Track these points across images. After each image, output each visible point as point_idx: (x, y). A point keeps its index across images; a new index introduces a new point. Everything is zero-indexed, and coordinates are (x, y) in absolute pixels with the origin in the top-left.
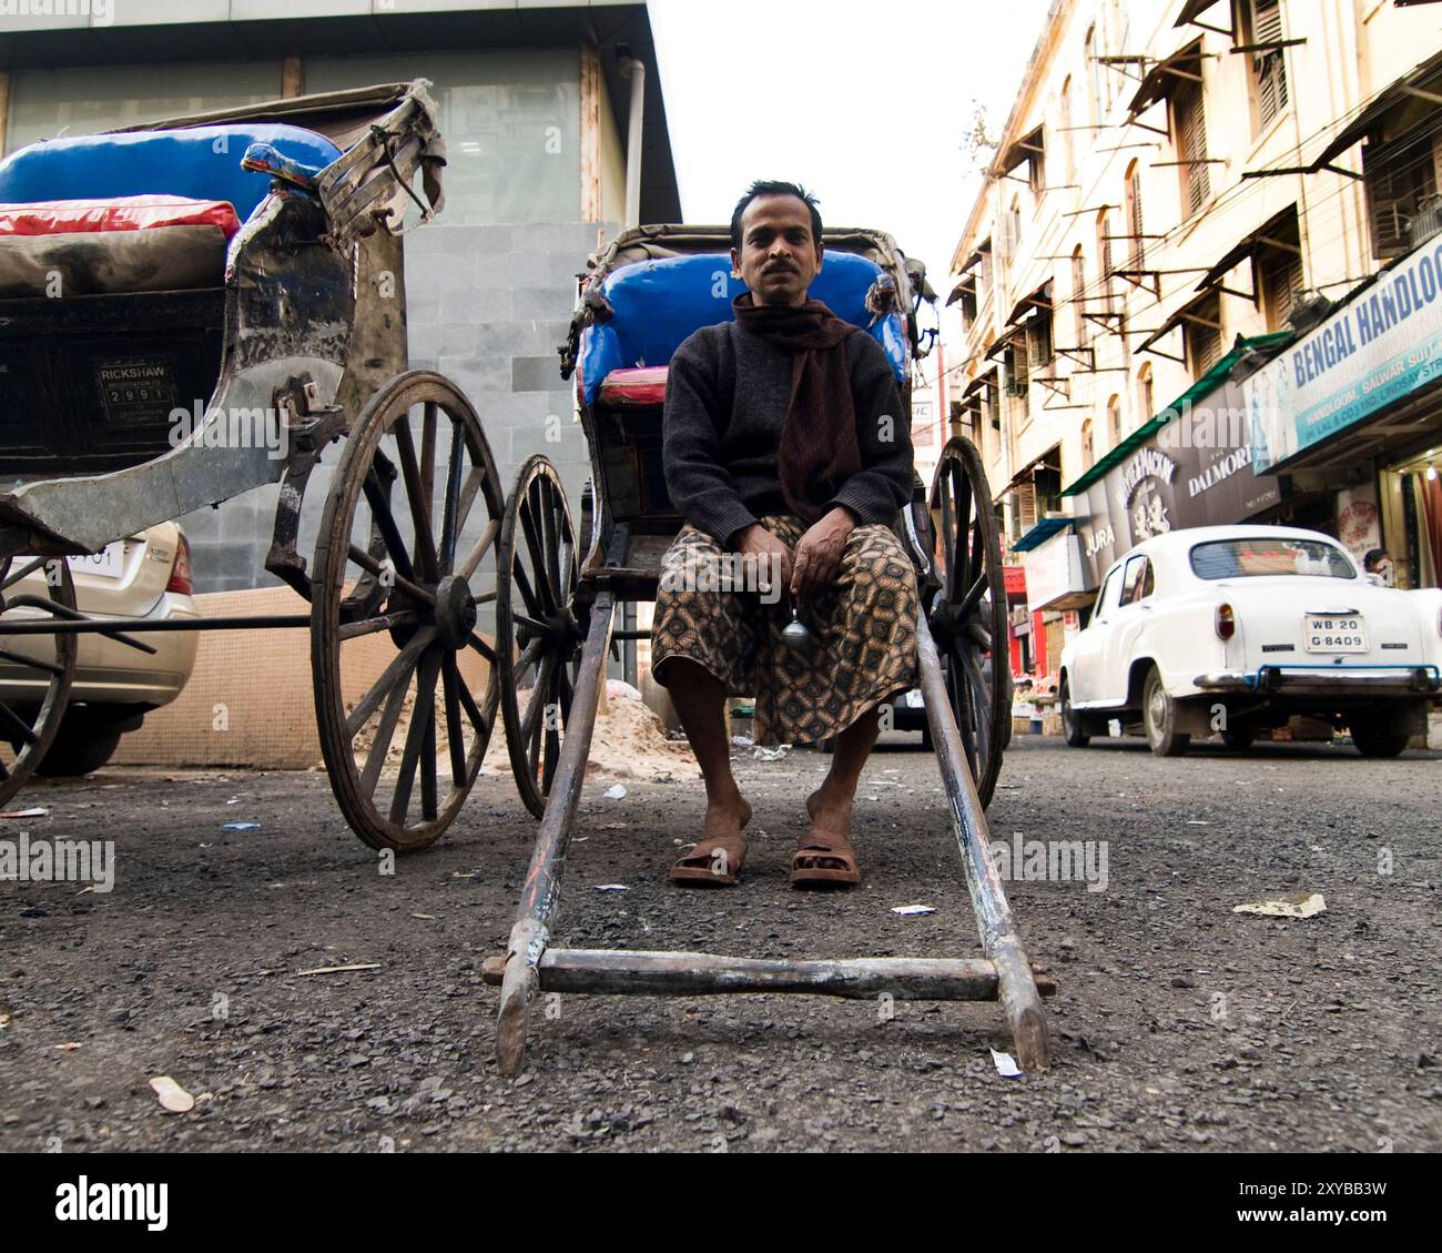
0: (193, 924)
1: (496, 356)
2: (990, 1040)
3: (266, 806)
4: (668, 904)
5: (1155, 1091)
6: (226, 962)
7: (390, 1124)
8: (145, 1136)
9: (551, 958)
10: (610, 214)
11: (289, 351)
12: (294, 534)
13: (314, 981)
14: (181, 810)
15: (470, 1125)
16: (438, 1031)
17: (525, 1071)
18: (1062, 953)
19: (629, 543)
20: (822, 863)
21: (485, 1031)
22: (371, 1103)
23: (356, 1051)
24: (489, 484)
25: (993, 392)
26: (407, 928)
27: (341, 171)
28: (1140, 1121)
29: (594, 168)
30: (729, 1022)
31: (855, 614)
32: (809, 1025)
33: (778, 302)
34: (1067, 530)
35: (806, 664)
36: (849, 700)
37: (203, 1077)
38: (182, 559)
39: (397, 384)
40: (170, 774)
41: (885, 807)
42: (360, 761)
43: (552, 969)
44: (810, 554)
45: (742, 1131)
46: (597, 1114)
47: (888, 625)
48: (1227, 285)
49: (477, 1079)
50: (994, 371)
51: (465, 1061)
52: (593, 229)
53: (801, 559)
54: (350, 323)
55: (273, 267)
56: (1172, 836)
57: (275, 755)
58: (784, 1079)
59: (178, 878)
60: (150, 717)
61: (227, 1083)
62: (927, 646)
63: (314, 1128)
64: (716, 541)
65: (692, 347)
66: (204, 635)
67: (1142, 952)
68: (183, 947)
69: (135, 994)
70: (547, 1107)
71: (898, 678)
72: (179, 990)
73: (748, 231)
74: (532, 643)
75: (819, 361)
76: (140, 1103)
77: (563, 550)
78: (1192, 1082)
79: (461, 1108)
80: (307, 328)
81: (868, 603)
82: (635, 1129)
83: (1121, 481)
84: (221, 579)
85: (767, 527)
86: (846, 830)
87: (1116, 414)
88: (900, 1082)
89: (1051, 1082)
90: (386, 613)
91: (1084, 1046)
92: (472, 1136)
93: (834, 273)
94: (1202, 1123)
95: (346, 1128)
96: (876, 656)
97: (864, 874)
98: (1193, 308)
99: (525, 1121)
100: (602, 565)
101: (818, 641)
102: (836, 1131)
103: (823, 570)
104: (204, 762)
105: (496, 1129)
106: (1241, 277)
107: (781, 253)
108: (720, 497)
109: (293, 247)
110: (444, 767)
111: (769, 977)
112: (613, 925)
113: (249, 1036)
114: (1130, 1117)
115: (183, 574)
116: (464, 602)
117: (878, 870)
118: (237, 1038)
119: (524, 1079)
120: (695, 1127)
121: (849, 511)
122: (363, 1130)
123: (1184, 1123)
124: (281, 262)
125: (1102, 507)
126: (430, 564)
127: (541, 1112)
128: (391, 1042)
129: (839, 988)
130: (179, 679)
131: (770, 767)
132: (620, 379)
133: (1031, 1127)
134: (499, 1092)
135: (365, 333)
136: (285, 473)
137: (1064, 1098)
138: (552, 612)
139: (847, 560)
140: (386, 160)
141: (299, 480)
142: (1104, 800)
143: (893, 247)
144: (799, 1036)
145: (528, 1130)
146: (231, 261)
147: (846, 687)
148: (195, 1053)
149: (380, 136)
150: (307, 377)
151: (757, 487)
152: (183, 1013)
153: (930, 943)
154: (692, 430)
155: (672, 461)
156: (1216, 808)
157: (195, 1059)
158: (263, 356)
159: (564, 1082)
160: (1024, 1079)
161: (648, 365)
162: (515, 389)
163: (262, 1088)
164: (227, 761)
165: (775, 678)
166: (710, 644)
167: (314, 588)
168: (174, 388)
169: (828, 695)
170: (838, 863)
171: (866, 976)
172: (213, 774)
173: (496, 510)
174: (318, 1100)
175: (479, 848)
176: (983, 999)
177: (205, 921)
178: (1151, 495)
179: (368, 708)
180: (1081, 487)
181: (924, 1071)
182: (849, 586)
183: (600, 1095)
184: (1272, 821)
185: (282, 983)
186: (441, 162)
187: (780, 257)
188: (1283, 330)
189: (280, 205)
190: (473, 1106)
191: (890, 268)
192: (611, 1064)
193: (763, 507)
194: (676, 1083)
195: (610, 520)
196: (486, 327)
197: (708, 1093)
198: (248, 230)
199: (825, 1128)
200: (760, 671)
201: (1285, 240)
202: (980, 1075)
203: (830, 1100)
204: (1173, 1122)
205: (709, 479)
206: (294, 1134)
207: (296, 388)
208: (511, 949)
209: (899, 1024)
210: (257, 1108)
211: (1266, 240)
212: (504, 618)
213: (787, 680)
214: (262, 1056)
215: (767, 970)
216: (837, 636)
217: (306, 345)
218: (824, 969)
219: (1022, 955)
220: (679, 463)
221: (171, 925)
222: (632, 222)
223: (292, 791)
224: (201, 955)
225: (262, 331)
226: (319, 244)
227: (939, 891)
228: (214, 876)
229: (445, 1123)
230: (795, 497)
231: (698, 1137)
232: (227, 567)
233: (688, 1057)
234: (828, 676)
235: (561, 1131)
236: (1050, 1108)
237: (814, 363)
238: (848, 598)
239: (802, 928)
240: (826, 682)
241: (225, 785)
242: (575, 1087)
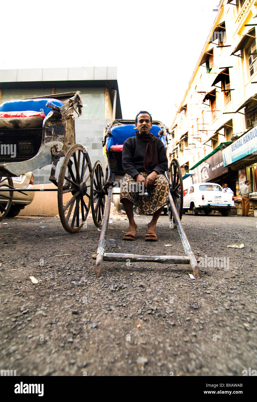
0: (36, 246)
1: (89, 143)
2: (188, 271)
3: (47, 223)
4: (123, 244)
5: (221, 282)
6: (42, 253)
7: (76, 287)
8: (29, 289)
9: (105, 254)
10: (110, 118)
11: (54, 140)
12: (54, 174)
13: (59, 257)
14: (32, 224)
15: (92, 287)
16: (83, 268)
17: (101, 276)
18: (198, 254)
19: (115, 177)
20: (151, 236)
21: (92, 268)
22: (72, 282)
23: (68, 272)
24: (89, 166)
25: (177, 151)
26: (75, 247)
27: (64, 107)
28: (219, 288)
29: (107, 109)
30: (138, 267)
31: (157, 191)
32: (153, 268)
33: (144, 133)
34: (190, 176)
35: (148, 200)
36: (156, 206)
37: (39, 276)
38: (32, 178)
39: (74, 147)
40: (29, 217)
41: (159, 226)
42: (66, 215)
43: (106, 257)
44: (149, 180)
45: (144, 290)
46: (116, 286)
47: (164, 193)
48: (219, 133)
49: (92, 278)
50: (177, 148)
51: (89, 274)
52: (107, 120)
53: (147, 180)
54: (65, 135)
55: (51, 125)
56: (212, 232)
57: (48, 214)
58: (150, 279)
59: (32, 237)
60: (26, 207)
61: (44, 278)
62: (170, 197)
63: (62, 287)
64: (132, 177)
65: (128, 141)
66: (36, 192)
67: (212, 254)
68: (34, 250)
69: (25, 259)
70: (106, 284)
71: (166, 203)
72: (34, 259)
73: (139, 120)
74: (96, 195)
75: (151, 144)
76: (28, 282)
77: (102, 178)
78: (228, 281)
79: (90, 284)
80: (57, 136)
81: (160, 188)
82: (123, 289)
83: (200, 167)
84: (39, 182)
85: (141, 174)
86: (155, 230)
87: (199, 156)
88: (172, 280)
89: (201, 280)
90: (71, 189)
91: (206, 273)
92: (92, 290)
93: (153, 128)
94: (231, 289)
95: (68, 287)
96: (161, 198)
97: (158, 238)
98: (214, 137)
99: (102, 287)
100: (110, 181)
101: (151, 196)
102: (162, 290)
103: (151, 183)
104: (35, 215)
105: (97, 288)
106: (222, 131)
107: (145, 124)
108: (132, 169)
109: (55, 121)
110: (80, 217)
111: (146, 259)
112: (114, 247)
113: (48, 268)
114: (217, 287)
115: (32, 181)
116: (85, 187)
117: (160, 238)
118: (45, 269)
119: (101, 278)
120: (135, 289)
121: (156, 172)
122: (71, 288)
123: (228, 289)
124: (53, 124)
125: (196, 172)
126: (79, 179)
127: (105, 285)
128: (75, 270)
129: (159, 261)
130: (31, 200)
131: (137, 218)
132: (113, 147)
133: (199, 289)
134: (96, 280)
135: (68, 138)
136: (53, 163)
137: (204, 284)
138: (100, 189)
139: (156, 181)
140: (72, 106)
141: (55, 164)
142: (199, 225)
143: (163, 124)
144: (152, 270)
145: (103, 289)
146: (44, 123)
147: (155, 204)
148: (38, 272)
149: (71, 101)
150: (57, 145)
151: (139, 167)
152: (35, 263)
153: (173, 252)
154: (128, 156)
155: (124, 162)
156: (219, 227)
157: (38, 273)
158: (49, 141)
159: (108, 279)
160: (196, 280)
161: (118, 145)
162: (92, 149)
163: (51, 279)
164: (40, 215)
165: (142, 202)
166: (130, 196)
167: (58, 184)
168: (33, 146)
169: (152, 205)
170: (154, 236)
171: (165, 259)
172: (37, 217)
173: (91, 171)
174: (62, 282)
175: (87, 232)
176: (187, 264)
177: (38, 245)
178: (205, 170)
179: (68, 206)
180: (192, 169)
181: (176, 278)
182: (156, 185)
183: (116, 281)
184: (230, 230)
185: (53, 258)
186: (82, 106)
187: (145, 125)
188: (229, 141)
189: (53, 113)
190: (92, 283)
191: (162, 128)
192: (117, 275)
193: (140, 171)
194: (130, 279)
195: (111, 173)
196: (87, 138)
197: (136, 281)
198: (47, 118)
199: (160, 289)
200: (139, 201)
201: (230, 125)
202: (187, 279)
203: (160, 283)
204: (226, 289)
205: (131, 165)
206: (58, 289)
207: (55, 147)
208: (98, 253)
209: (170, 268)
210: (50, 283)
211: (227, 125)
212: (92, 190)
213: (145, 203)
214: (50, 272)
215: (146, 258)
216: (154, 195)
217: (57, 139)
218: (157, 258)
219: (194, 255)
220: (125, 162)
221: (32, 246)
222: (114, 119)
223: (52, 221)
224: (37, 252)
225: (49, 136)
226: (60, 120)
227: (172, 242)
228: (39, 237)
229: (87, 287)
230: (146, 169)
231: (136, 291)
232: (41, 180)
233: (131, 274)
234: (152, 202)
235: (109, 289)
236: (202, 286)
237: (150, 144)
238: (156, 188)
239: (148, 249)
240: (152, 203)
241: (39, 219)
242: (111, 280)
